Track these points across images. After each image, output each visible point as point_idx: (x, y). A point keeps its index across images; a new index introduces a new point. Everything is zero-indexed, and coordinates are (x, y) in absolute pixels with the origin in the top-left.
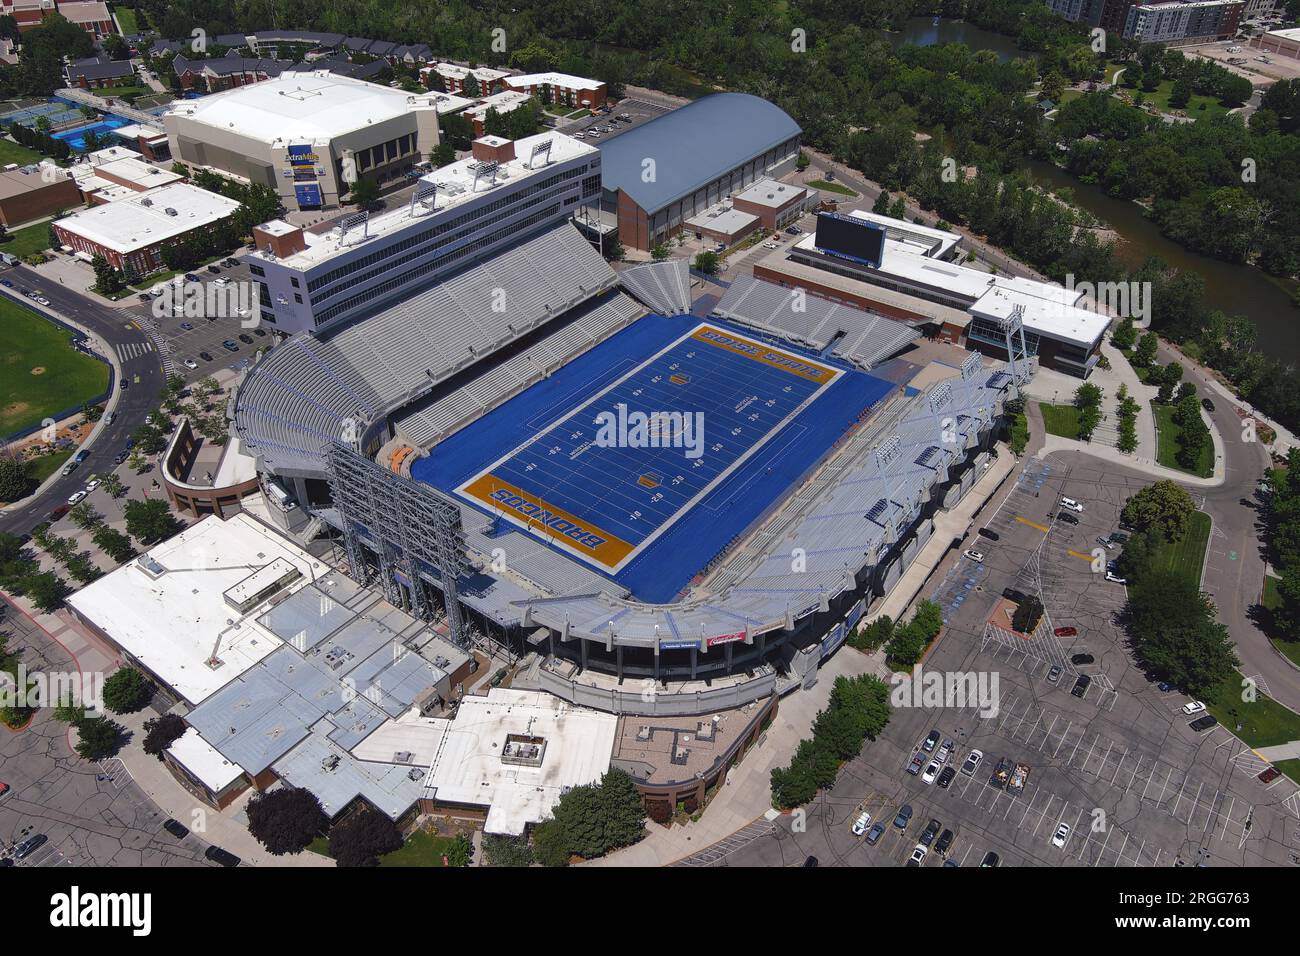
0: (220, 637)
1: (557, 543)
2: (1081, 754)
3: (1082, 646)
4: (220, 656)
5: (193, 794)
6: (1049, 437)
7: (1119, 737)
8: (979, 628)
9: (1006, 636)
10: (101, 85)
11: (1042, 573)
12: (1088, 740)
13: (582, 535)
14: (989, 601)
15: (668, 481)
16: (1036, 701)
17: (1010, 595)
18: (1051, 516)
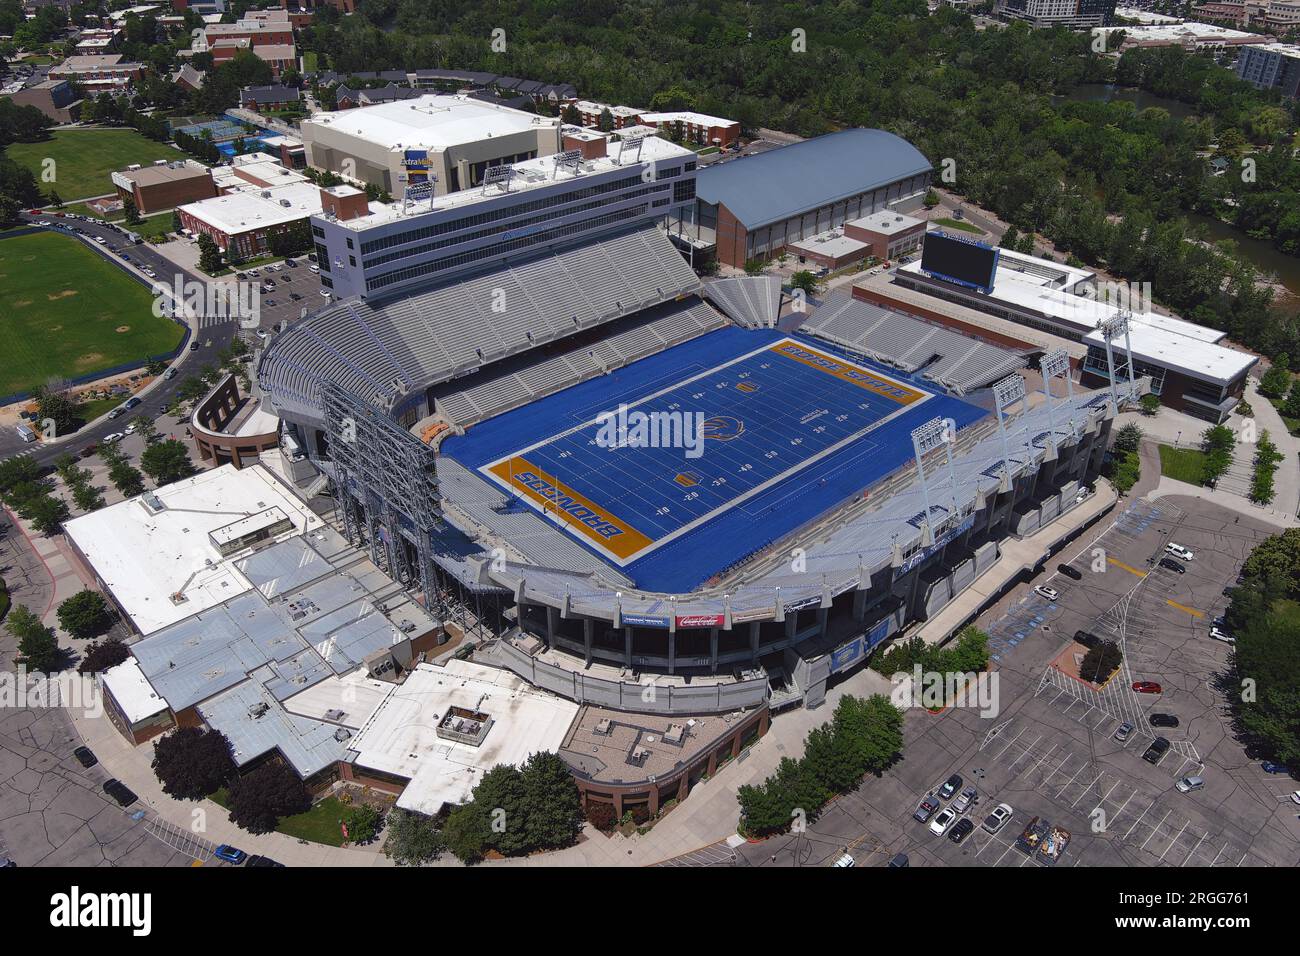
0: (194, 575)
1: (570, 529)
2: (1143, 829)
3: (1164, 705)
4: (187, 593)
5: (116, 725)
6: (1164, 480)
7: (1198, 817)
8: (1038, 671)
9: (1070, 683)
10: (269, 109)
11: (1129, 620)
12: (1156, 814)
13: (599, 524)
14: (1056, 643)
15: (708, 482)
16: (1094, 760)
17: (1081, 638)
18: (1151, 561)
